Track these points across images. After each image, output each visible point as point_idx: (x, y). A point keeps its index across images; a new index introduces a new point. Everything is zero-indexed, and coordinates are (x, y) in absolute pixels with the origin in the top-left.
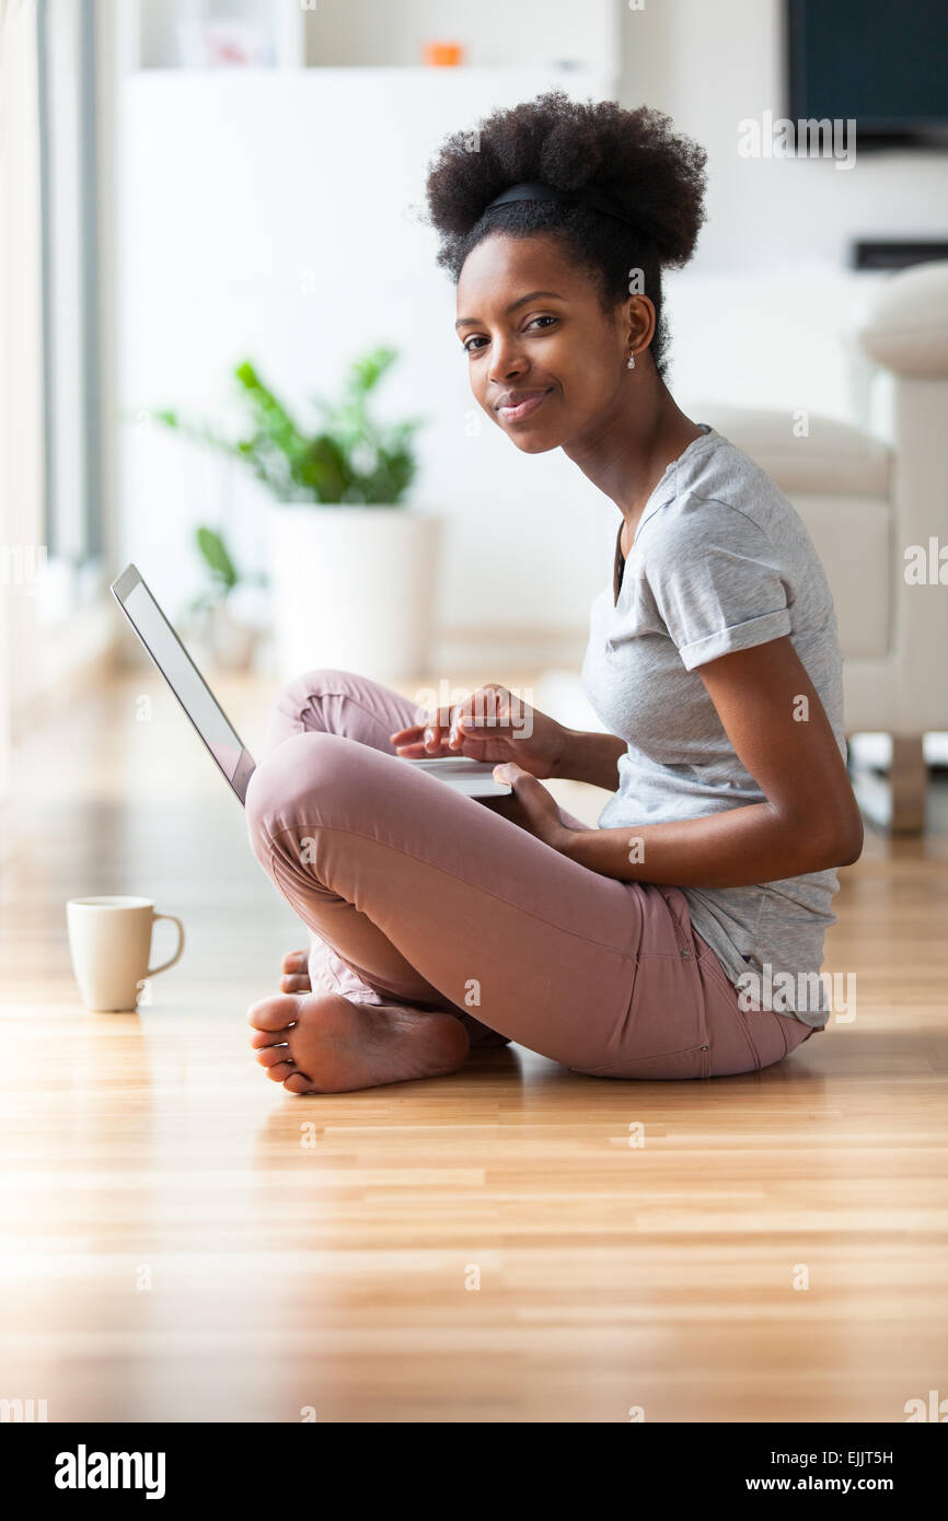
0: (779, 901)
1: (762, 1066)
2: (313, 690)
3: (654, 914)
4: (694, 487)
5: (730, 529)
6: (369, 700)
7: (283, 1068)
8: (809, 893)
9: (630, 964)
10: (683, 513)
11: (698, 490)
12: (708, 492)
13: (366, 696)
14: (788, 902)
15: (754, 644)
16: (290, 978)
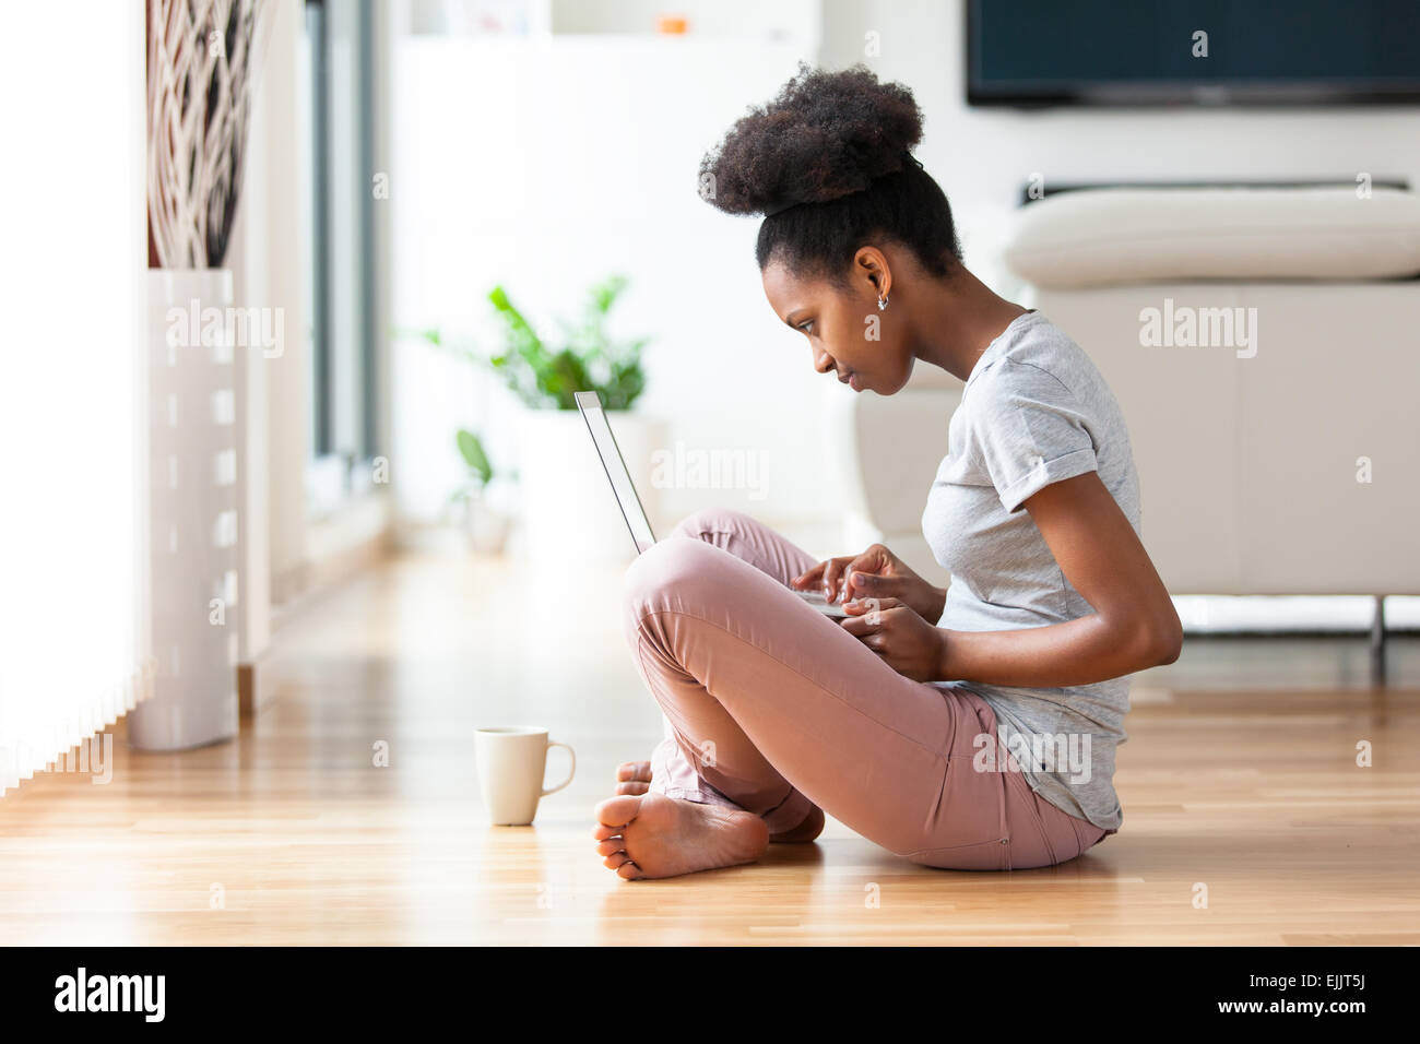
0: (1074, 717)
1: (1058, 862)
2: (706, 527)
3: (965, 723)
4: (1010, 354)
5: (1042, 387)
6: (753, 541)
7: (618, 859)
8: (1101, 712)
9: (941, 764)
10: (1000, 374)
11: (1013, 354)
12: (1023, 358)
13: (750, 535)
14: (1083, 719)
15: (1070, 476)
16: (624, 785)
